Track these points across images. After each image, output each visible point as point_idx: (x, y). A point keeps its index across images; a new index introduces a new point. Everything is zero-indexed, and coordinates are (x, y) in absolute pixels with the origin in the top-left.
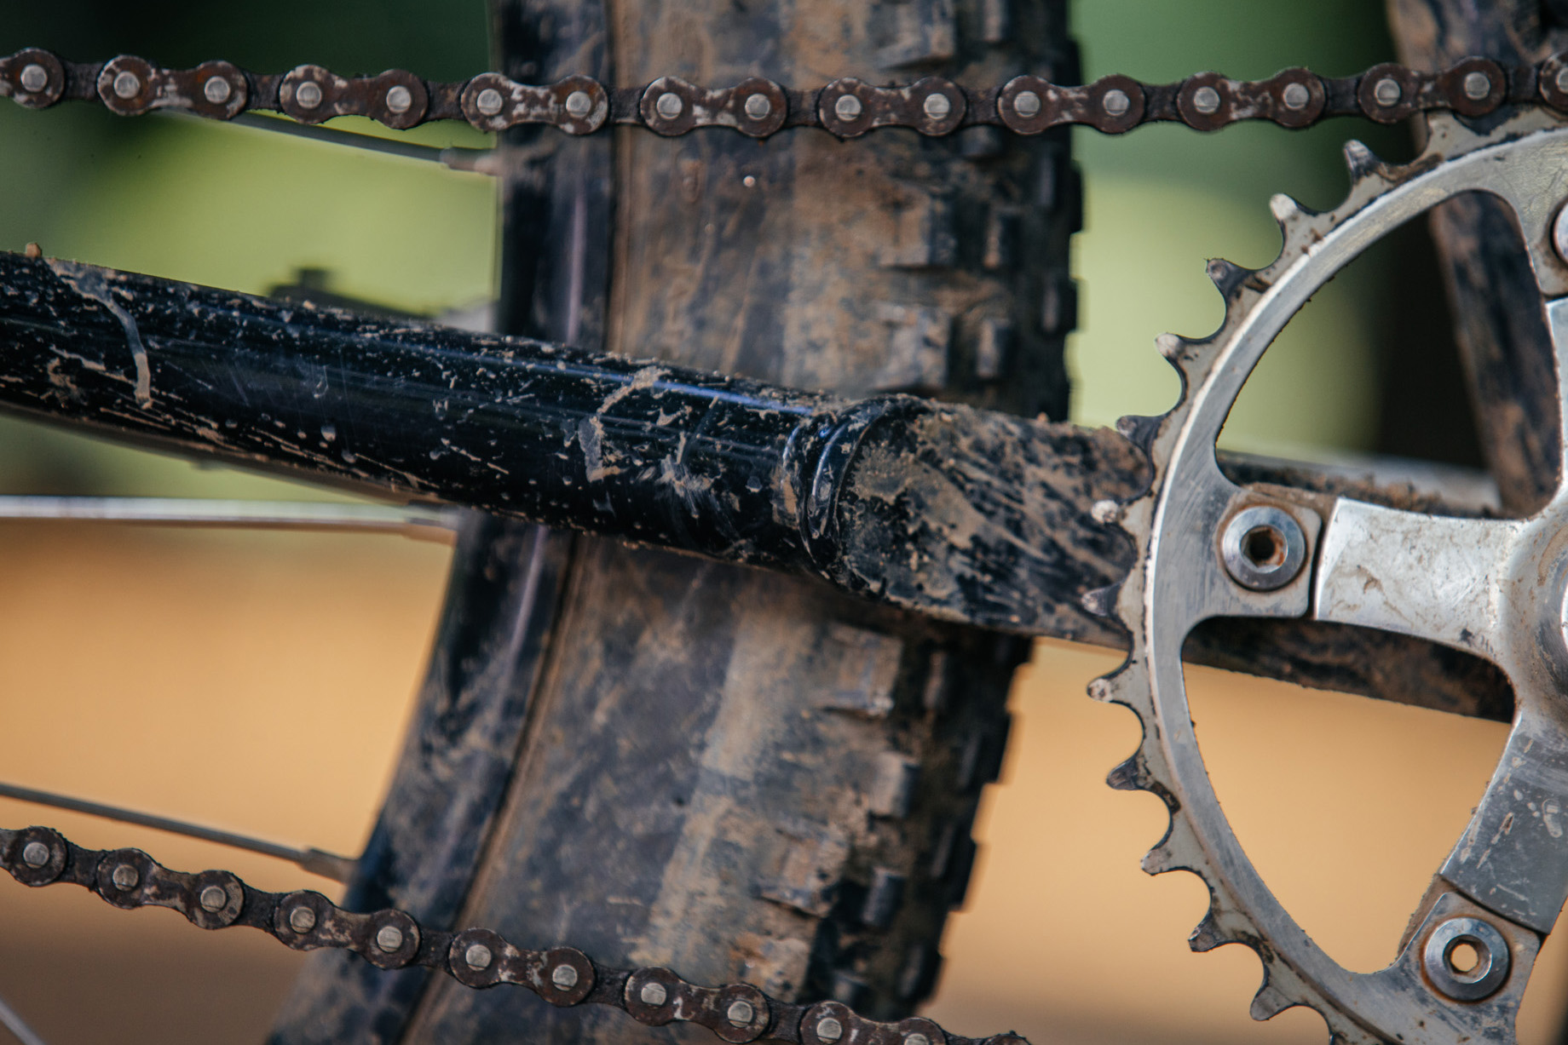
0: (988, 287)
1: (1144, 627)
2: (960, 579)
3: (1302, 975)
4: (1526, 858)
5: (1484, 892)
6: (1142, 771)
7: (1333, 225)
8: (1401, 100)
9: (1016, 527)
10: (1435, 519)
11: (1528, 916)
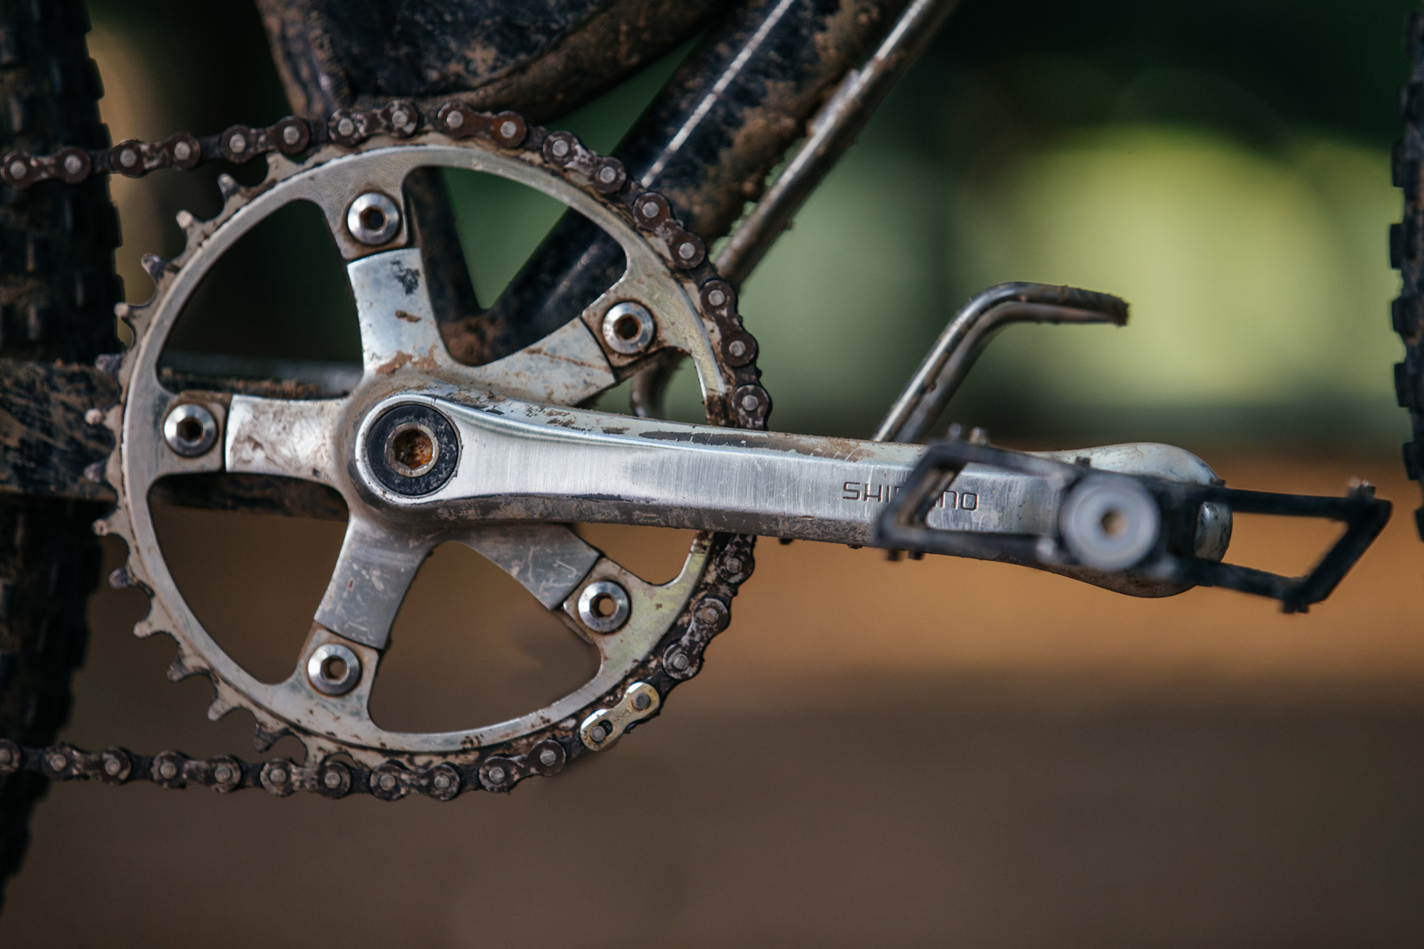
0: (30, 284)
1: (123, 485)
2: (15, 467)
3: (237, 690)
4: (363, 604)
5: (341, 628)
6: (130, 574)
7: (215, 228)
8: (248, 146)
9: (48, 430)
10: (292, 403)
11: (369, 639)
